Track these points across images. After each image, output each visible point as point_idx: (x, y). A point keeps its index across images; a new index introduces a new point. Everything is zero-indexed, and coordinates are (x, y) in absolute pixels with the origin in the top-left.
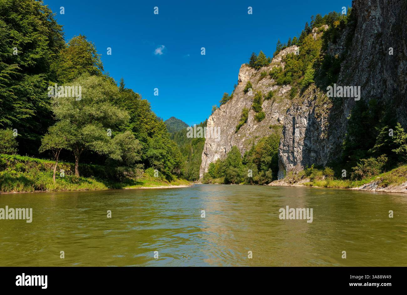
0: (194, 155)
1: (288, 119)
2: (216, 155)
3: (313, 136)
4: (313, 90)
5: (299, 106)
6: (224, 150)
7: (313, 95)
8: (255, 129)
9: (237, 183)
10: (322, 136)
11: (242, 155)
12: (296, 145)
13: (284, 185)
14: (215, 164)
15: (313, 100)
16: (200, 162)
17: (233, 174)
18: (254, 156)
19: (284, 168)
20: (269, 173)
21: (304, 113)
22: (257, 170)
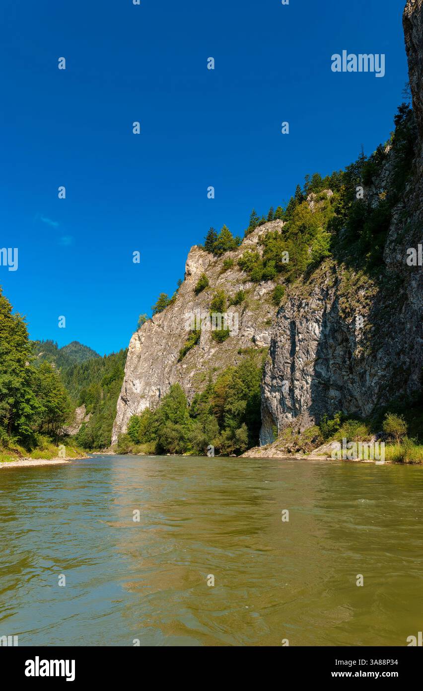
0: (104, 403)
1: (280, 326)
2: (142, 402)
3: (333, 355)
4: (331, 268)
5: (303, 299)
6: (158, 393)
7: (332, 277)
8: (213, 355)
9: (179, 452)
10: (357, 352)
11: (189, 401)
12: (298, 374)
13: (275, 456)
14: (140, 418)
15: (332, 287)
16: (113, 415)
17: (171, 435)
18: (211, 402)
19: (274, 421)
20: (242, 433)
21: (314, 312)
22: (218, 427)
